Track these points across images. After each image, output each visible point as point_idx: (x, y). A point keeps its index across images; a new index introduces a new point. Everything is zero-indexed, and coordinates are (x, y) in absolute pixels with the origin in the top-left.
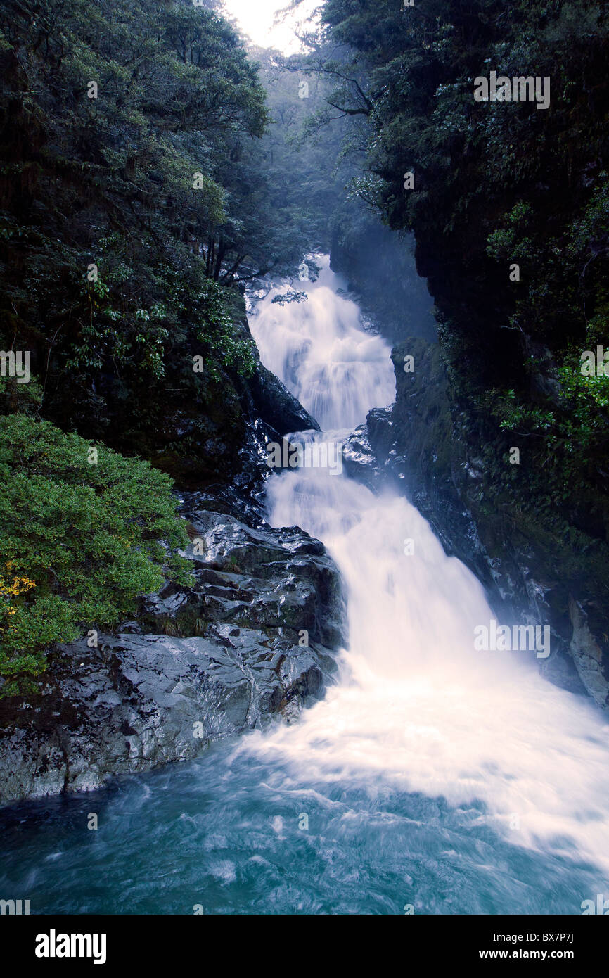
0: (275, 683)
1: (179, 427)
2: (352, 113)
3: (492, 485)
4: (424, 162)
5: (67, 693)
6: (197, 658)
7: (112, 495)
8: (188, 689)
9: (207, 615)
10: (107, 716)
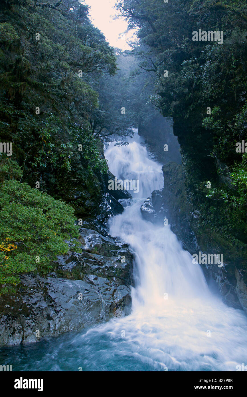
0: (112, 301)
1: (75, 195)
2: (149, 71)
3: (203, 221)
4: (177, 90)
5: (25, 301)
6: (80, 288)
7: (49, 213)
8: (75, 301)
9: (84, 271)
10: (41, 311)
